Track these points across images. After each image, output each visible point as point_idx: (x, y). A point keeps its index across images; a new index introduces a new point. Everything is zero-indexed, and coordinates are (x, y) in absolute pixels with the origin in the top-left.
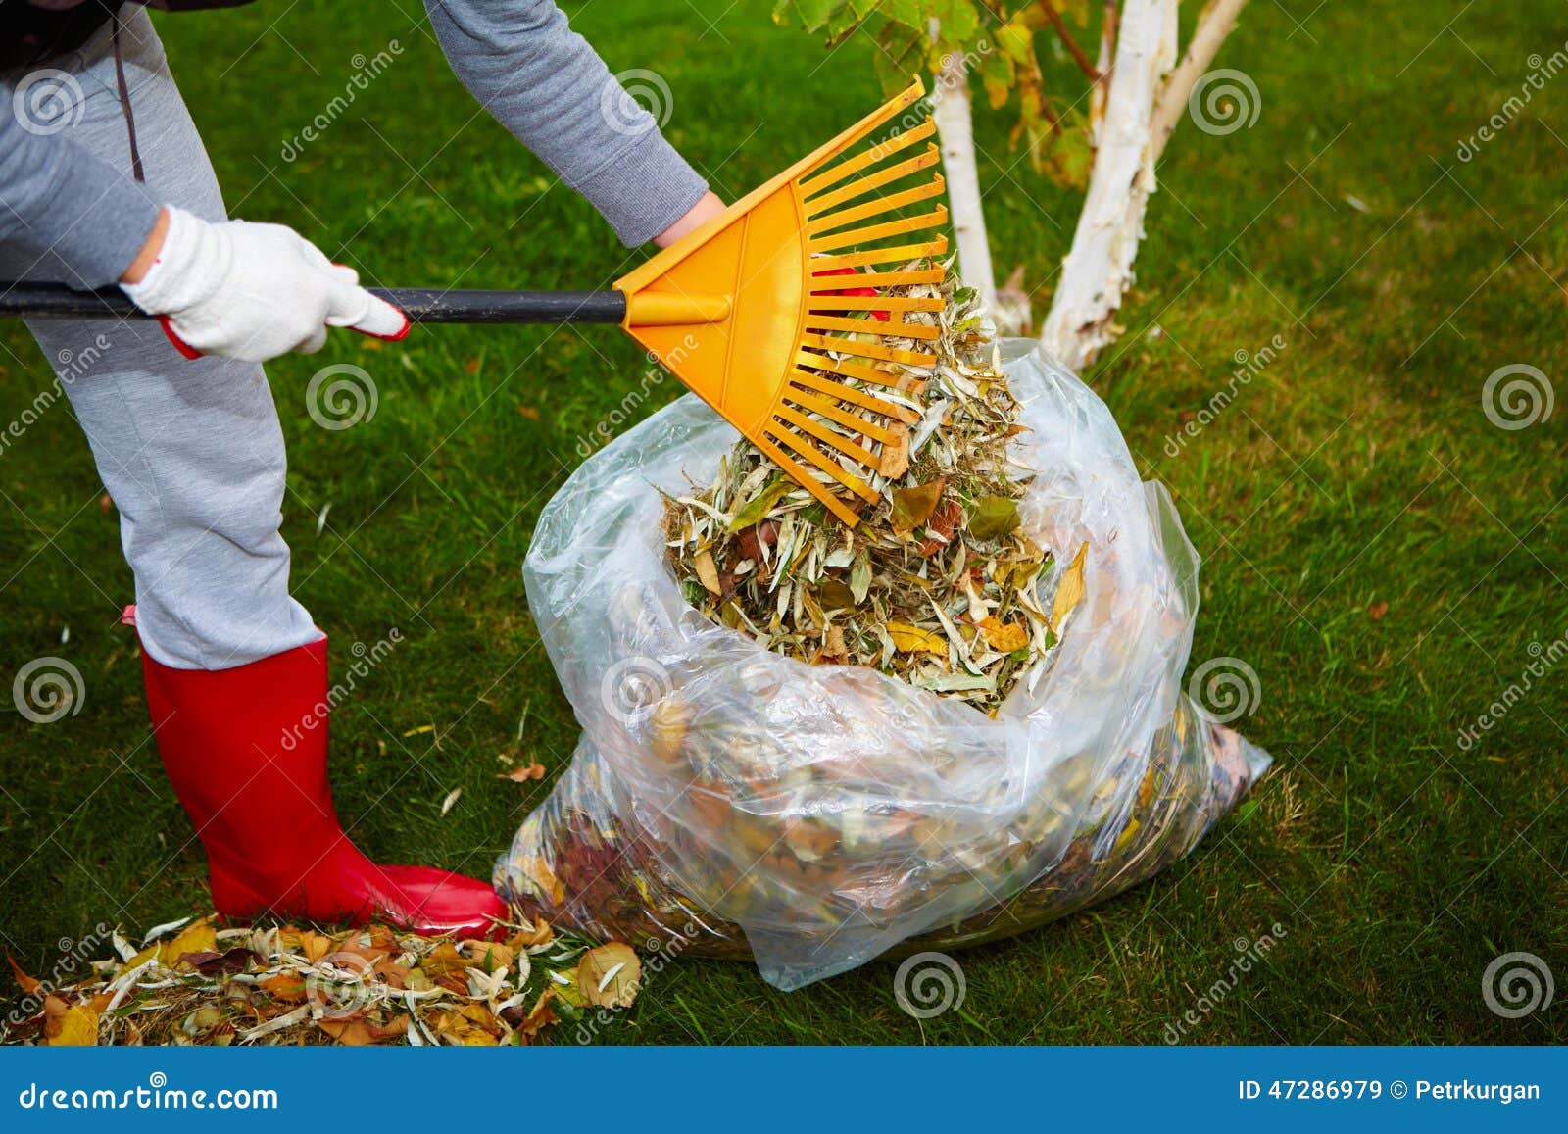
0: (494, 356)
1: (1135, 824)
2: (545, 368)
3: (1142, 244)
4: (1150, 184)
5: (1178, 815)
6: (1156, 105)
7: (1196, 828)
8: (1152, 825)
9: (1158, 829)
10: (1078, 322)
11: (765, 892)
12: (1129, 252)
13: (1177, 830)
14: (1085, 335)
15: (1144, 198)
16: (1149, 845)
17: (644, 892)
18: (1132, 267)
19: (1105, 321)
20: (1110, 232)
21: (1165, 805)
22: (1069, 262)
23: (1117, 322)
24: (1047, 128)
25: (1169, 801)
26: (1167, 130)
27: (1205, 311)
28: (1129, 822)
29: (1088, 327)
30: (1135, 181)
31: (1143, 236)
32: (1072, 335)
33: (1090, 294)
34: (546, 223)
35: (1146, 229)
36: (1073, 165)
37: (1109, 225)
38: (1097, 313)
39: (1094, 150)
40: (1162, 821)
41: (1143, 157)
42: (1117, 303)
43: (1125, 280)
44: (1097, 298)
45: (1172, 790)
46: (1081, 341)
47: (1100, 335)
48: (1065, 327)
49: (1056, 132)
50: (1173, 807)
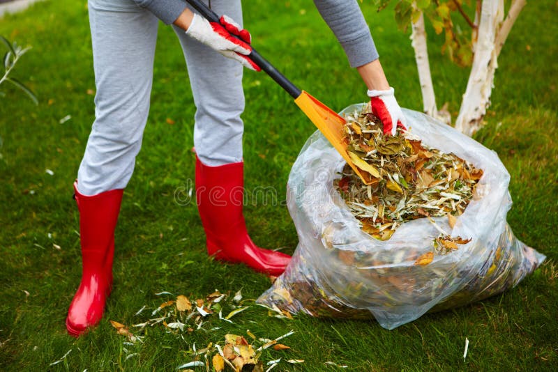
0: (248, 139)
1: (494, 266)
2: (267, 143)
3: (493, 90)
4: (495, 65)
5: (510, 269)
6: (496, 35)
7: (518, 276)
8: (500, 269)
9: (503, 271)
10: (469, 118)
11: (366, 288)
12: (488, 93)
13: (510, 275)
14: (472, 124)
15: (493, 71)
16: (500, 276)
17: (323, 294)
18: (489, 99)
19: (479, 120)
20: (480, 84)
21: (505, 263)
22: (465, 96)
23: (485, 120)
24: (455, 45)
25: (507, 262)
26: (501, 44)
27: (520, 118)
28: (492, 264)
29: (473, 121)
30: (489, 63)
31: (493, 87)
32: (467, 124)
33: (473, 108)
34: (261, 96)
35: (495, 84)
36: (465, 59)
37: (480, 81)
38: (477, 116)
39: (473, 54)
40: (505, 267)
41: (492, 54)
42: (484, 113)
43: (487, 104)
44: (476, 109)
45: (508, 258)
46: (471, 127)
47: (478, 125)
48: (464, 121)
49: (459, 47)
50: (508, 264)
